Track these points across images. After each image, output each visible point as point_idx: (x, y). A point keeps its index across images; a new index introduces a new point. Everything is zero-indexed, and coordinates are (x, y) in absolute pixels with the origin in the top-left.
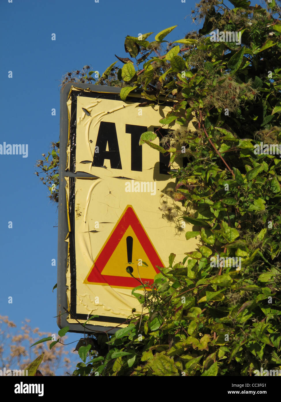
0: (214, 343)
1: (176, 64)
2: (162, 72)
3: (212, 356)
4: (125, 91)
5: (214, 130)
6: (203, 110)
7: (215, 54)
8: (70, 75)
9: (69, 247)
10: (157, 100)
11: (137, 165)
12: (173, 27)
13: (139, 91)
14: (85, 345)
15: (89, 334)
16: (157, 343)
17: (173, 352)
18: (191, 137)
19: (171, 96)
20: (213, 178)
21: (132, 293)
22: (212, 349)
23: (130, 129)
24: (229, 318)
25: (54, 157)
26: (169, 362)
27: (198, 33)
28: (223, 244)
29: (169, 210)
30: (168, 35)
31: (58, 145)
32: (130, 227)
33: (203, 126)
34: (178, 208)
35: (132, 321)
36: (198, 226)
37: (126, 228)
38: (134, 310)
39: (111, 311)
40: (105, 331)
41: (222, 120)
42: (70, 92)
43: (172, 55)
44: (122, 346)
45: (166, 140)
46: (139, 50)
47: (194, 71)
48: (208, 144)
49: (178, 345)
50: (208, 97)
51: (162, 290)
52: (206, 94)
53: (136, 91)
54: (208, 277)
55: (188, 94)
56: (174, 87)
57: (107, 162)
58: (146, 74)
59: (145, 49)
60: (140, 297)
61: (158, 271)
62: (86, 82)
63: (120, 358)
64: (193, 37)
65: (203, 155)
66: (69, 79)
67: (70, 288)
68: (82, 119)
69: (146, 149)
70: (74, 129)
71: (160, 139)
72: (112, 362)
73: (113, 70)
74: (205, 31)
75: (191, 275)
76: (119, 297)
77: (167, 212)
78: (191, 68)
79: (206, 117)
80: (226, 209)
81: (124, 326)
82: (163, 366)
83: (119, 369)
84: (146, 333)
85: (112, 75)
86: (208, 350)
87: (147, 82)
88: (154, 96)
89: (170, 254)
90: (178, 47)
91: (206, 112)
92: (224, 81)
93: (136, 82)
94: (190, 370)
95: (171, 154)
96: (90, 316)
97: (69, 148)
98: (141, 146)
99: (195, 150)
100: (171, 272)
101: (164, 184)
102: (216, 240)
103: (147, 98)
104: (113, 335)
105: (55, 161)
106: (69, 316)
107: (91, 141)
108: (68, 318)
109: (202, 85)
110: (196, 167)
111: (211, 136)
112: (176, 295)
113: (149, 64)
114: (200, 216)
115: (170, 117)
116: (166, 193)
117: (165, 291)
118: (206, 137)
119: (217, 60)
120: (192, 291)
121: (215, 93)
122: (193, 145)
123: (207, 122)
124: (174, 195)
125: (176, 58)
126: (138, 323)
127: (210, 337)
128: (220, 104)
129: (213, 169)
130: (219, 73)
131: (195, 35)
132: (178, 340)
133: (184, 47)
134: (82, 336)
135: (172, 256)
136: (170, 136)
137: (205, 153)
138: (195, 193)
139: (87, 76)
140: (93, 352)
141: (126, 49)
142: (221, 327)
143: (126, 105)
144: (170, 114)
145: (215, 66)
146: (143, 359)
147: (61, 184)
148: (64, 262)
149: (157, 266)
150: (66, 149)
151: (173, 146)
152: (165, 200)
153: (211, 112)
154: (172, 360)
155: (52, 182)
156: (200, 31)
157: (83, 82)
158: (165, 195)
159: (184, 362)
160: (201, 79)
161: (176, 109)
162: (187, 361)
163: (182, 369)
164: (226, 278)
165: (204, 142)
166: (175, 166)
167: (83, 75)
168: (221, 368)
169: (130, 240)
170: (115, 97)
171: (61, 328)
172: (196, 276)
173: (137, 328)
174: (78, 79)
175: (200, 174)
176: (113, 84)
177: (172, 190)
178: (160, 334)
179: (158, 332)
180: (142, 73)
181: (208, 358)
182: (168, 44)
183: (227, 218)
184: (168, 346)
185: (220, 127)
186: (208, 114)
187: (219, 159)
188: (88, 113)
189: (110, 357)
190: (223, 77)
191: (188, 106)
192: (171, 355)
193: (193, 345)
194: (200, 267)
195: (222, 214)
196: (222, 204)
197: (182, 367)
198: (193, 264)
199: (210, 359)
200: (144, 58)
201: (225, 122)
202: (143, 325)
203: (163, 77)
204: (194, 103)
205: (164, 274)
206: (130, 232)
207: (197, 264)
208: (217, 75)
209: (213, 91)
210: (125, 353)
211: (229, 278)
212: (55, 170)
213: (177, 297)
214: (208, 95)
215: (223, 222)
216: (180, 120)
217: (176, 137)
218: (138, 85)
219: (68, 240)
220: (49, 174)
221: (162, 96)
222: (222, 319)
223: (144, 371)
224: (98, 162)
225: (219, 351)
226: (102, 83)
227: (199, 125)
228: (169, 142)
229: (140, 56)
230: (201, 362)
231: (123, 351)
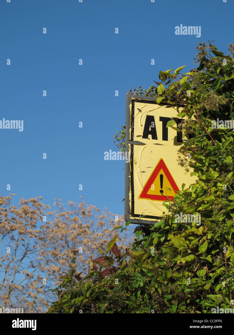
0: (205, 231)
1: (185, 86)
2: (178, 89)
3: (205, 238)
4: (159, 100)
5: (205, 120)
6: (200, 110)
7: (205, 80)
8: (131, 91)
9: (130, 180)
10: (176, 104)
11: (165, 137)
12: (183, 66)
13: (166, 99)
14: (139, 230)
15: (141, 224)
16: (176, 230)
17: (184, 235)
18: (193, 124)
19: (183, 102)
20: (205, 146)
21: (163, 204)
22: (204, 234)
23: (162, 119)
24: (213, 218)
25: (123, 133)
26: (182, 240)
27: (197, 69)
28: (211, 180)
29: (182, 161)
30: (181, 70)
31: (125, 127)
32: (162, 170)
33: (200, 118)
34: (186, 160)
35: (163, 219)
36: (197, 169)
37: (160, 170)
38: (164, 213)
39: (152, 213)
40: (149, 224)
41: (209, 114)
42: (131, 100)
43: (183, 81)
44: (158, 231)
45: (181, 125)
46: (166, 78)
47: (195, 89)
48: (202, 127)
49: (187, 232)
50: (202, 103)
51: (179, 203)
52: (201, 101)
53: (165, 99)
54: (202, 196)
55: (192, 101)
56: (185, 97)
57: (150, 136)
58: (170, 91)
59: (170, 78)
60: (167, 207)
61: (176, 193)
62: (139, 94)
63: (157, 237)
64: (194, 72)
65: (200, 134)
66: (131, 93)
67: (131, 201)
68: (137, 114)
69: (170, 130)
70: (133, 119)
71: (177, 125)
72: (152, 239)
73: (153, 88)
74: (200, 68)
75: (194, 195)
76: (156, 206)
77: (181, 162)
78: (193, 87)
79: (201, 113)
80: (212, 162)
81: (159, 221)
82: (179, 242)
83: (156, 243)
84: (170, 225)
85: (153, 91)
86: (202, 235)
87: (171, 95)
88: (174, 102)
89: (182, 184)
90: (187, 76)
91: (201, 111)
92: (210, 95)
93: (165, 95)
94: (193, 245)
95: (183, 133)
96: (142, 215)
97: (130, 129)
98: (167, 128)
99: (196, 130)
100: (183, 194)
101: (179, 147)
102: (206, 177)
103: (171, 103)
104: (153, 225)
105: (123, 135)
106: (131, 215)
107: (142, 125)
108: (130, 216)
109: (199, 97)
110: (196, 140)
111: (203, 123)
112: (186, 206)
113: (172, 85)
114: (198, 164)
115: (182, 113)
116: (180, 152)
117: (180, 204)
118: (201, 124)
119: (207, 84)
120: (194, 204)
121: (206, 101)
122: (194, 128)
123: (201, 116)
124: (184, 153)
125: (185, 83)
126: (166, 219)
127: (203, 228)
128: (208, 107)
129: (205, 141)
130: (208, 90)
131: (195, 70)
132: (186, 228)
133: (190, 76)
134: (137, 225)
135: (184, 185)
136: (183, 123)
137: (201, 132)
138: (196, 153)
139: (139, 92)
140: (142, 233)
141: (160, 78)
142: (209, 223)
143: (159, 106)
144: (183, 111)
145: (206, 87)
146: (168, 239)
147: (126, 147)
148: (128, 188)
149: (176, 191)
150: (129, 130)
151: (184, 128)
152: (180, 156)
153: (204, 111)
154: (184, 239)
155: (122, 146)
156: (198, 69)
157: (138, 95)
158: (180, 153)
159: (190, 241)
160: (198, 94)
161: (185, 109)
162: (192, 240)
163: (189, 244)
164: (212, 198)
165: (200, 126)
166: (185, 138)
167: (138, 91)
168: (209, 243)
169: (161, 176)
170: (154, 102)
171: (127, 221)
172: (196, 196)
173: (165, 222)
174: (135, 93)
175: (198, 143)
176: (153, 96)
177: (183, 150)
178: (177, 225)
179: (176, 224)
180: (168, 90)
181: (202, 239)
182: (181, 74)
183: (212, 166)
184: (182, 232)
185: (208, 118)
186: (202, 112)
187: (208, 135)
188: (140, 111)
189: (152, 237)
190: (210, 93)
191: (192, 107)
192: (183, 237)
193: (195, 232)
194: (198, 192)
195: (209, 164)
196: (210, 159)
197: (189, 243)
198: (194, 190)
199: (204, 239)
200: (169, 82)
201: (211, 116)
202: (168, 220)
203: (179, 92)
204: (195, 106)
205: (179, 195)
206: (162, 172)
207: (197, 190)
208: (207, 92)
209: (205, 100)
210: (159, 235)
211: (213, 198)
212: (123, 140)
213: (186, 207)
214: (202, 102)
215: (210, 168)
216: (187, 115)
217: (185, 123)
218: (166, 96)
219: (130, 176)
220: (120, 142)
221: (178, 102)
222: (210, 219)
223: (169, 245)
224: (145, 136)
225: (208, 235)
226: (147, 95)
227: (198, 117)
228: (182, 126)
229: (167, 81)
230: (199, 241)
231: (158, 234)
